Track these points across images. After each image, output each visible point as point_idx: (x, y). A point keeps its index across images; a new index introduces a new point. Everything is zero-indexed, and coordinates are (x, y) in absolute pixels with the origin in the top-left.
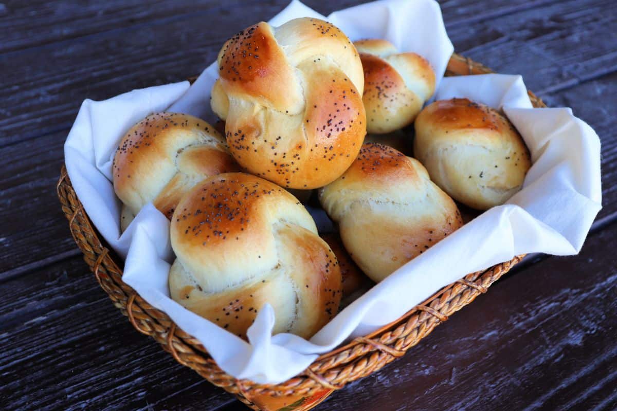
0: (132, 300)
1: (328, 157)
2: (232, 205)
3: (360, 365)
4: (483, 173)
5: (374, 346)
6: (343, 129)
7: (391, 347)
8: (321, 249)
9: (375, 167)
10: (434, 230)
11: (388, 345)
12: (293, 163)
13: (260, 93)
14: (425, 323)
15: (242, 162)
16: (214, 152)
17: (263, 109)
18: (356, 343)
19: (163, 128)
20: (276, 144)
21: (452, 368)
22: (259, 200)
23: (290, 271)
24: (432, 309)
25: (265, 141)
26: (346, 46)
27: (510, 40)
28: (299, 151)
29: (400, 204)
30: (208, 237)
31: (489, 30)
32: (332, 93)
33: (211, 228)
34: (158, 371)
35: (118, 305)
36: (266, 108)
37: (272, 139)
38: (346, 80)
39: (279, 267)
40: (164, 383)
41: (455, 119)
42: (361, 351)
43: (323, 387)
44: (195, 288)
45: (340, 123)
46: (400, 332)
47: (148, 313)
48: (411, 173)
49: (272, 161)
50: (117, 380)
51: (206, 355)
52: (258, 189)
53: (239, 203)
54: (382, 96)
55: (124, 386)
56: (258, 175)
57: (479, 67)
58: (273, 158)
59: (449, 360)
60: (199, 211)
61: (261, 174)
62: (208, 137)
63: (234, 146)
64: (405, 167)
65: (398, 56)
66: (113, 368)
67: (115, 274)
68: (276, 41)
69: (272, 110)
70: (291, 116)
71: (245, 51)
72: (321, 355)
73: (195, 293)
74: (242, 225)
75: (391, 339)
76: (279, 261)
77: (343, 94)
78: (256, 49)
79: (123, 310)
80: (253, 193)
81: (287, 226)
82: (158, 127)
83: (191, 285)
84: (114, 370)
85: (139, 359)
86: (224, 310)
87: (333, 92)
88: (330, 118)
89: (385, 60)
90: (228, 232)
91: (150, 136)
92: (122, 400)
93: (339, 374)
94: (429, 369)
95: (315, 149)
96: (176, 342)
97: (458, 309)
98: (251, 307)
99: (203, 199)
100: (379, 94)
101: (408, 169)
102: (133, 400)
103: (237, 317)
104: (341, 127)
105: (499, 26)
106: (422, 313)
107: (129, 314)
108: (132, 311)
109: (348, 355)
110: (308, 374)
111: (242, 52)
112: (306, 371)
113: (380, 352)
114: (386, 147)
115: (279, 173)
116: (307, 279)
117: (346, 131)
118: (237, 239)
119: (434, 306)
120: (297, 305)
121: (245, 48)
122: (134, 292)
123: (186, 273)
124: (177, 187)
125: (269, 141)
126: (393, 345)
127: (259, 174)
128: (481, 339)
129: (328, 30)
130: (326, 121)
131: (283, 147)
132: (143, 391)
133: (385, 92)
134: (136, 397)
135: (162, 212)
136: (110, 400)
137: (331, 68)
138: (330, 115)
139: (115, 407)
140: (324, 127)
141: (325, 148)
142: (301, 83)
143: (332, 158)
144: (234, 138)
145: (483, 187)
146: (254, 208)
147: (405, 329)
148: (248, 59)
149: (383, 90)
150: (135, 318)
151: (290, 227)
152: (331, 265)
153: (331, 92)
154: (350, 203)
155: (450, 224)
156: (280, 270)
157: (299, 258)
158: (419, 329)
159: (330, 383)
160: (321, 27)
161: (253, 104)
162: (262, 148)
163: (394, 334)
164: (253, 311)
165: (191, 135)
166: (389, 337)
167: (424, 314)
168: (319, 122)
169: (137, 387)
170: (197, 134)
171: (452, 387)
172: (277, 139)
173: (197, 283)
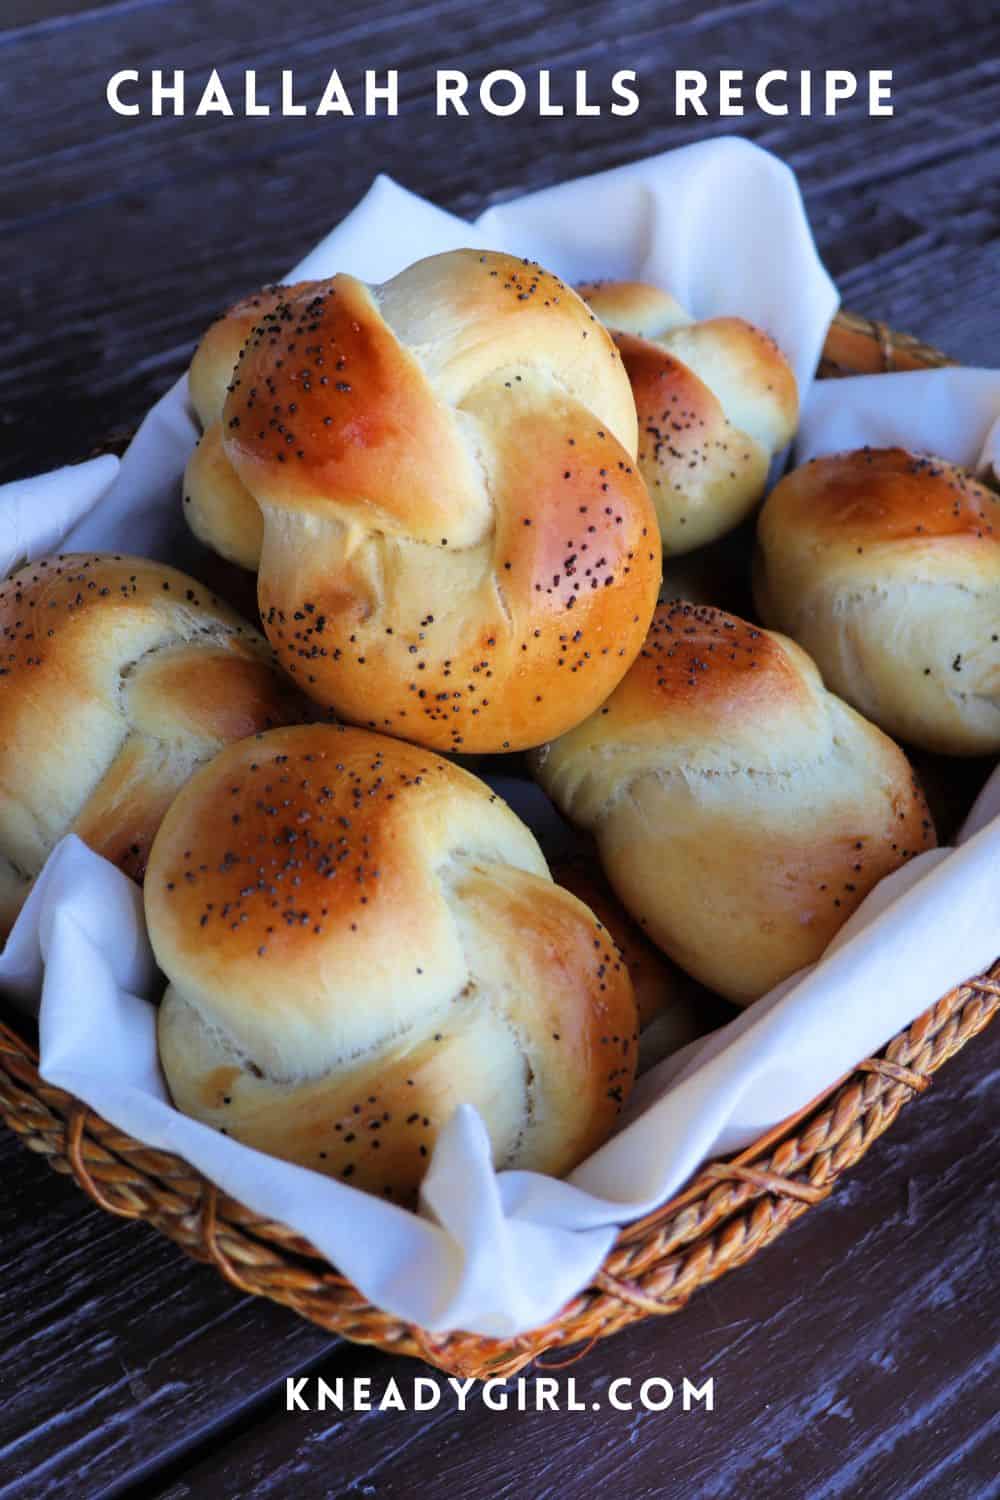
0: (79, 1130)
1: (569, 664)
2: (324, 831)
3: (730, 1239)
4: (962, 660)
5: (760, 1186)
6: (609, 581)
7: (800, 1182)
8: (579, 927)
9: (694, 678)
10: (864, 838)
11: (791, 1177)
12: (472, 688)
13: (363, 493)
14: (880, 1104)
15: (322, 691)
16: (227, 663)
17: (371, 537)
18: (712, 1182)
19: (71, 609)
20: (421, 637)
21: (907, 1182)
22: (396, 807)
23: (505, 1000)
24: (892, 1065)
25: (389, 631)
26: (586, 330)
27: (940, 242)
28: (489, 653)
29: (768, 774)
30: (270, 930)
31: (883, 216)
32: (569, 479)
33: (274, 904)
34: (137, 1279)
35: (37, 1146)
36: (380, 534)
37: (407, 623)
38: (601, 434)
39: (471, 992)
40: (158, 1310)
41: (882, 512)
42: (726, 1203)
43: (639, 1310)
44: (241, 1073)
45: (598, 565)
46: (820, 1137)
47: (129, 1159)
48: (790, 685)
49: (412, 687)
50: (30, 1316)
51: (319, 1267)
52: (387, 772)
53: (342, 822)
54: (664, 454)
55: (51, 1329)
56: (370, 727)
57: (911, 347)
58: (415, 677)
59: (895, 1160)
60: (230, 859)
61: (380, 724)
62: (200, 622)
63: (291, 647)
64: (775, 670)
65: (695, 330)
66: (12, 1286)
67: (11, 1056)
68: (392, 332)
69: (398, 537)
70: (456, 551)
71: (308, 371)
72: (624, 1226)
73: (245, 1084)
74: (363, 887)
75: (797, 1159)
76: (470, 974)
77: (600, 480)
78: (339, 364)
79: (55, 1157)
80: (375, 787)
81: (476, 869)
82: (54, 605)
83: (230, 1064)
84: (17, 1289)
85: (79, 1251)
86: (338, 1127)
87: (572, 475)
88: (570, 552)
89: (662, 347)
90: (324, 912)
91: (37, 636)
92: (55, 1368)
93: (679, 1272)
94: (849, 1190)
95: (535, 645)
96: (226, 1237)
97: (952, 1054)
98: (413, 1111)
99: (236, 818)
100: (657, 448)
101: (782, 675)
102: (85, 1366)
103: (376, 1144)
104: (601, 575)
105: (906, 201)
106: (870, 1077)
107: (75, 1168)
108: (85, 1162)
109: (696, 1216)
110: (600, 1285)
111: (299, 375)
112: (596, 1279)
113: (775, 1198)
114: (710, 610)
115: (433, 718)
116: (555, 1019)
117: (616, 583)
118: (354, 928)
119: (897, 1054)
120: (531, 1088)
121: (307, 363)
122: (77, 1105)
123: (210, 1031)
124: (135, 780)
125: (397, 630)
126: (805, 1173)
127: (372, 724)
128: (970, 1094)
129: (534, 286)
130: (561, 562)
131: (441, 644)
132: (104, 1339)
133: (671, 442)
134: (91, 1356)
135: (106, 857)
136: (23, 1373)
137: (557, 403)
138: (570, 545)
139: (39, 1389)
140: (556, 580)
141: (561, 638)
142: (479, 454)
143: (580, 663)
144: (291, 626)
145: (963, 696)
146: (386, 832)
147: (831, 1130)
148: (320, 394)
149: (667, 437)
150: (95, 1180)
151: (484, 873)
152: (609, 967)
153: (567, 475)
154: (626, 779)
155: (902, 816)
156: (476, 1001)
157: (525, 960)
158: (864, 1121)
159: (659, 1300)
160: (513, 279)
161: (342, 528)
162: (380, 651)
163: (805, 1144)
164: (418, 1123)
165: (152, 620)
166: (794, 1153)
167: (874, 1082)
168: (541, 566)
169: (88, 1329)
170: (169, 617)
171: (913, 1230)
172: (424, 624)
173: (246, 1057)
